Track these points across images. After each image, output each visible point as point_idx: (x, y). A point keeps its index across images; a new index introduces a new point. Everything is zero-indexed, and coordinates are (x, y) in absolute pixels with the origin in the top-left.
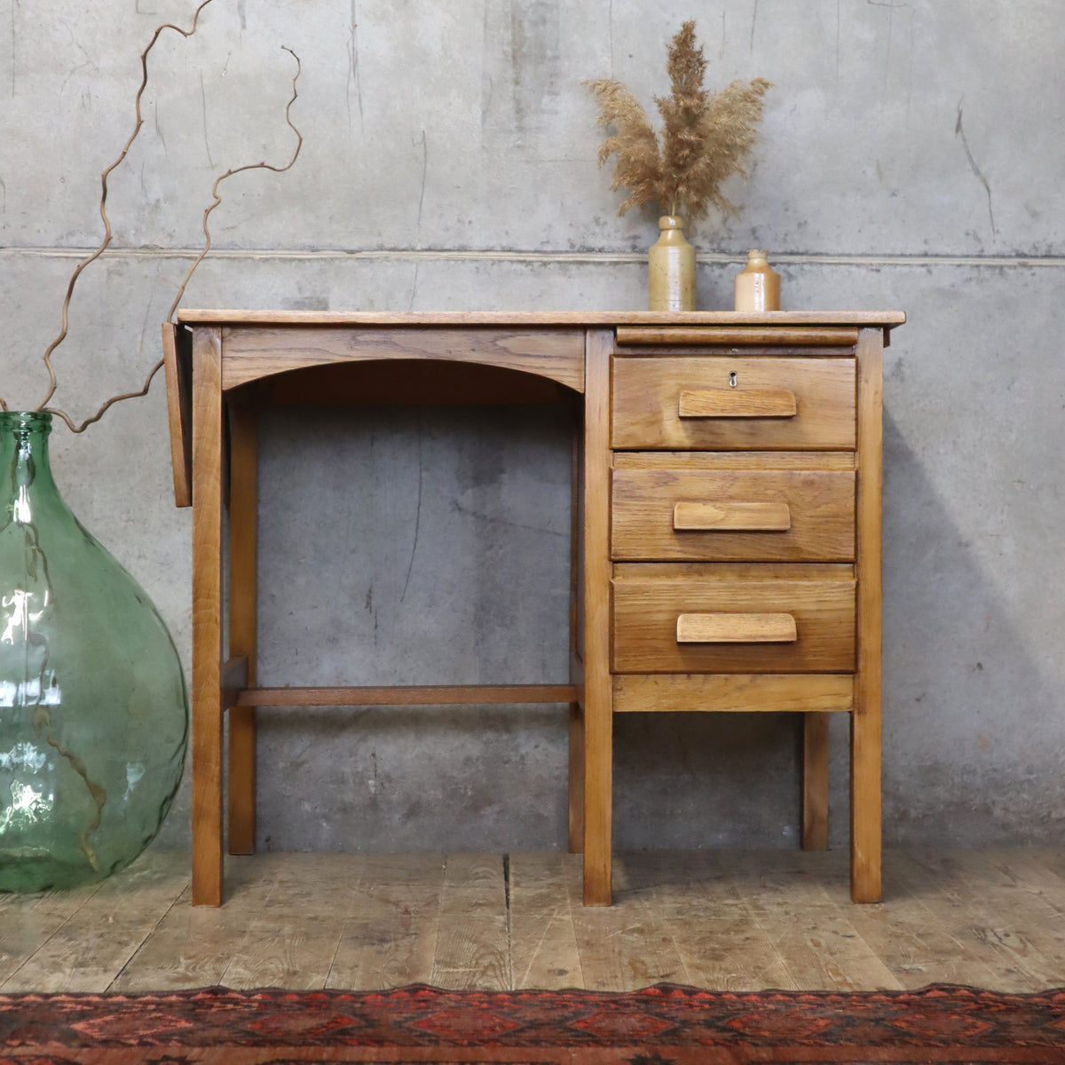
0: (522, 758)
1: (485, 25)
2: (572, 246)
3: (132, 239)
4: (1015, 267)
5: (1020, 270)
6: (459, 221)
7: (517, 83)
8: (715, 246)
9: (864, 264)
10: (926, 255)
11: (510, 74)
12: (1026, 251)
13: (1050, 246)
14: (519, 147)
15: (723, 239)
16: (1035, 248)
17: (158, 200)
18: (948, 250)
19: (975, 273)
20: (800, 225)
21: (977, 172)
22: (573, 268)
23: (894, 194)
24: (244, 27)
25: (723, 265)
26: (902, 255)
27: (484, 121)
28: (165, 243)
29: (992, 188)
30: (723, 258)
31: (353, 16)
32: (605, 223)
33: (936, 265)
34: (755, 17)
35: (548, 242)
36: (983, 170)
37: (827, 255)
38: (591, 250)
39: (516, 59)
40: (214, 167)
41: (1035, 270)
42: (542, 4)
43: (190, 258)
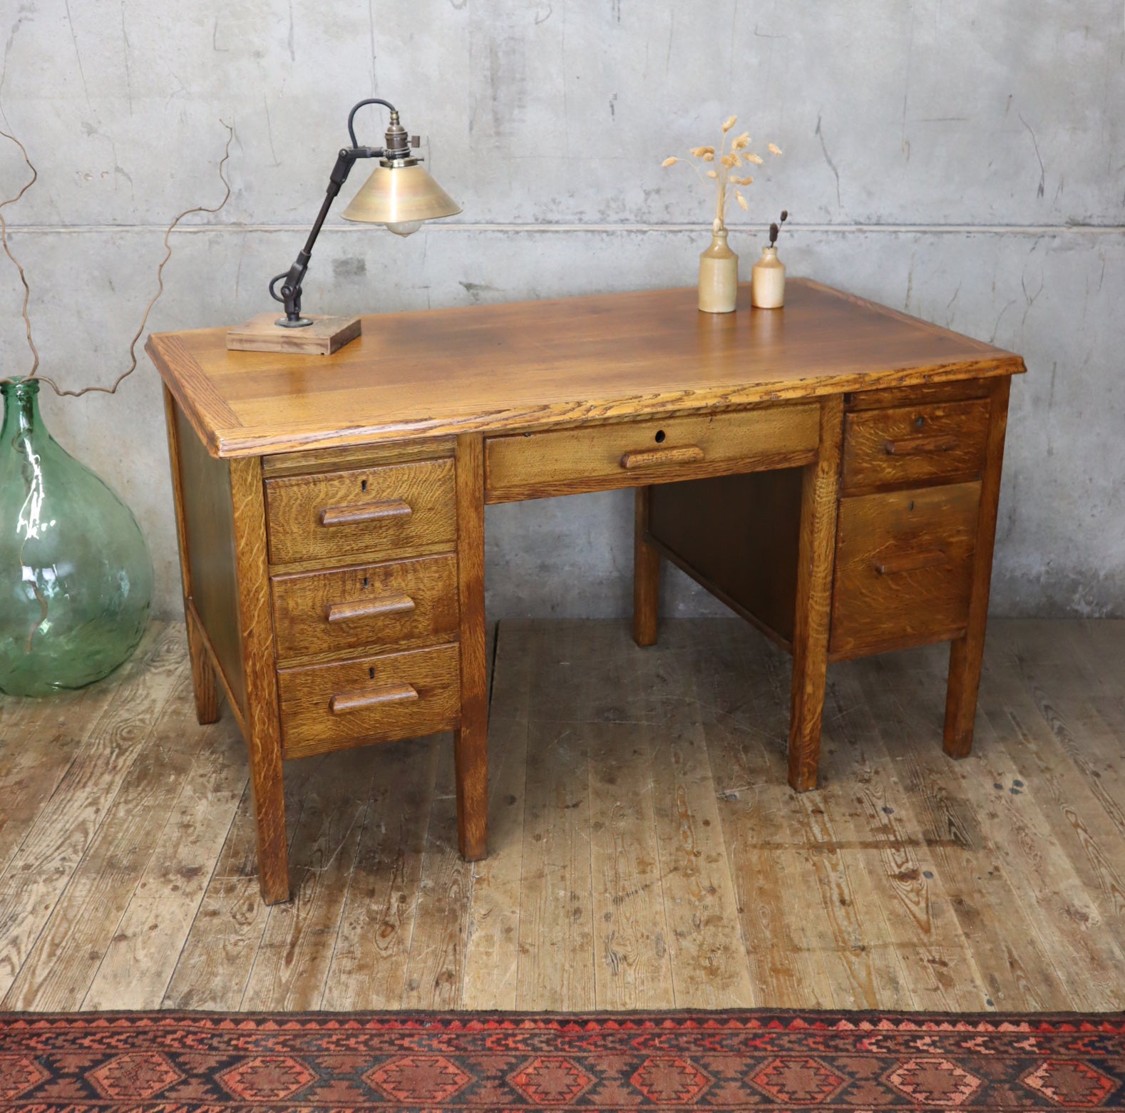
0: (507, 562)
1: (471, 55)
2: (537, 219)
3: (223, 219)
4: (853, 232)
5: (857, 234)
7: (495, 99)
8: (638, 219)
9: (744, 231)
11: (489, 92)
12: (862, 221)
13: (879, 217)
14: (498, 147)
15: (644, 213)
16: (869, 218)
17: (240, 190)
18: (806, 221)
19: (824, 237)
20: (700, 203)
21: (830, 162)
22: (537, 235)
23: (769, 180)
24: (293, 59)
25: (644, 232)
27: (471, 129)
28: (247, 220)
29: (840, 174)
30: (645, 227)
31: (373, 50)
32: (560, 203)
33: (797, 231)
34: (670, 47)
35: (519, 217)
36: (834, 162)
38: (550, 222)
39: (494, 81)
40: (278, 165)
41: (868, 234)
42: (513, 38)
43: (266, 231)
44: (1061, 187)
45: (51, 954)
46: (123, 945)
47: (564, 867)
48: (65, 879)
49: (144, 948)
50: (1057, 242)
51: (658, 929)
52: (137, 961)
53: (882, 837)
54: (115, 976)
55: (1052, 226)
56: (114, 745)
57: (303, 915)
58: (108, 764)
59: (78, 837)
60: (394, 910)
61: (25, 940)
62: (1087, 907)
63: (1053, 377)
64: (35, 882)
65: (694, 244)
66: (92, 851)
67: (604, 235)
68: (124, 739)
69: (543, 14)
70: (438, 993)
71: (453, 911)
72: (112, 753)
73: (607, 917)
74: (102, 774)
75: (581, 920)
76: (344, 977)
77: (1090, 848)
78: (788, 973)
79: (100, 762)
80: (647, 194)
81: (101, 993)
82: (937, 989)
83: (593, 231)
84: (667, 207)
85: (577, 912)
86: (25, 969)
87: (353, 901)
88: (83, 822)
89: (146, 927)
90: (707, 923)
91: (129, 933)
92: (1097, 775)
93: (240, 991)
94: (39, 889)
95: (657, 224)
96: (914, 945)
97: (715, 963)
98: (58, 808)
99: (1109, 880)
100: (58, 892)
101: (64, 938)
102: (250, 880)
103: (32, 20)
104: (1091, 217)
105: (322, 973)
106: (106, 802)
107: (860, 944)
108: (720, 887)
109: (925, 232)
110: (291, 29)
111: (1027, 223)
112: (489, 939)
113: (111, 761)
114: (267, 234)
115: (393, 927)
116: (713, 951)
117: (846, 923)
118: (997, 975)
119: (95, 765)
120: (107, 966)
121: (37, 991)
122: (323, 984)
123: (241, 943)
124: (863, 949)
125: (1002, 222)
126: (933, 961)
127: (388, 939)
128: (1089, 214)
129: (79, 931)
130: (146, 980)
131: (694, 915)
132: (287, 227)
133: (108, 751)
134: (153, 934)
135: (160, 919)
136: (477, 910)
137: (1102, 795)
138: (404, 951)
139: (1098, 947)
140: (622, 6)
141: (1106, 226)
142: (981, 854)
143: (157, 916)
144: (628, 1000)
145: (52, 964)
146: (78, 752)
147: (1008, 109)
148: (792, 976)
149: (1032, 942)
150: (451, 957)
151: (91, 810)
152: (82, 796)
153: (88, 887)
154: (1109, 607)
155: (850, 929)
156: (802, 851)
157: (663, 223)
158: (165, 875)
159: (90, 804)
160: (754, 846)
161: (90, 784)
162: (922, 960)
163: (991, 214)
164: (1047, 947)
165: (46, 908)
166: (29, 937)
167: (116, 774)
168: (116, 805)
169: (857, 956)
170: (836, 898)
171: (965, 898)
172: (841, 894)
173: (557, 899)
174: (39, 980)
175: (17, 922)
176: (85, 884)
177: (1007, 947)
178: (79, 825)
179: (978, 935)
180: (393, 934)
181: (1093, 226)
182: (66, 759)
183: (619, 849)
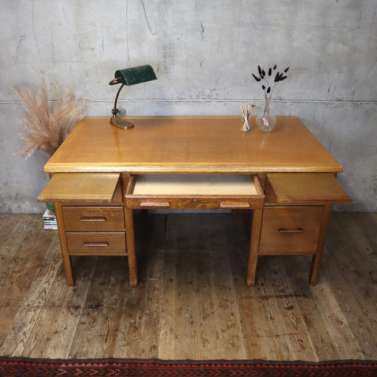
1: (158, 49)
2: (178, 98)
3: (83, 98)
5: (274, 103)
6: (153, 93)
7: (165, 62)
8: (209, 98)
9: (241, 101)
10: (254, 99)
11: (163, 60)
12: (276, 99)
13: (281, 98)
14: (166, 77)
15: (210, 96)
17: (88, 90)
20: (227, 93)
22: (178, 103)
23: (248, 87)
24: (104, 51)
25: (210, 102)
26: (249, 100)
30: (210, 100)
31: (128, 48)
32: (185, 93)
34: (219, 47)
35: (172, 97)
37: (233, 99)
38: (182, 99)
39: (165, 56)
40: (99, 82)
41: (277, 103)
42: (170, 44)
43: (96, 102)
44: (335, 89)
45: (36, 338)
46: (57, 335)
47: (188, 306)
48: (39, 310)
49: (63, 336)
50: (333, 105)
51: (217, 329)
52: (61, 341)
53: (282, 294)
54: (54, 347)
55: (332, 101)
56: (54, 260)
57: (110, 324)
58: (52, 267)
59: (43, 294)
60: (137, 322)
61: (28, 333)
62: (343, 319)
63: (331, 145)
64: (31, 311)
65: (225, 105)
66: (47, 299)
67: (198, 103)
68: (57, 258)
69: (180, 37)
70: (151, 354)
71: (155, 322)
72: (53, 263)
73: (201, 324)
74: (50, 270)
75: (193, 326)
76: (123, 347)
77: (343, 297)
78: (256, 345)
79: (50, 266)
80: (211, 90)
81: (50, 353)
82: (300, 351)
83: (195, 101)
84: (217, 94)
85: (192, 322)
86: (28, 344)
87: (125, 319)
88: (45, 289)
89: (63, 328)
90: (231, 327)
91: (58, 331)
92: (343, 270)
93: (92, 353)
94: (32, 313)
95: (214, 99)
96: (293, 334)
97: (234, 342)
98: (38, 283)
99: (349, 309)
100: (38, 315)
101: (39, 332)
102: (94, 311)
103: (25, 40)
104: (343, 98)
105: (116, 346)
106: (52, 281)
107: (277, 334)
108: (235, 313)
109: (294, 102)
110: (103, 42)
111: (325, 100)
112: (166, 333)
113: (53, 266)
114: (96, 103)
115: (137, 328)
116: (233, 337)
117: (272, 326)
118: (318, 345)
119: (48, 267)
120: (52, 343)
121: (31, 352)
122: (116, 350)
123: (92, 335)
124: (278, 336)
125: (317, 100)
126: (298, 340)
127: (136, 333)
128: (343, 97)
129: (44, 330)
130: (64, 349)
131: (227, 324)
132: (102, 101)
133: (52, 262)
134: (66, 331)
135: (67, 325)
136: (162, 322)
137: (345, 277)
138: (141, 338)
139: (347, 334)
140: (204, 34)
141: (347, 101)
142: (311, 300)
143: (67, 324)
144: (208, 356)
145: (35, 342)
146: (43, 262)
147: (320, 66)
148: (257, 346)
149: (327, 333)
150: (155, 340)
151: (47, 284)
152: (44, 279)
153: (46, 313)
154: (343, 209)
155: (274, 329)
156: (258, 299)
157: (216, 99)
158: (69, 309)
159: (47, 282)
160: (244, 298)
161: (47, 274)
162: (295, 340)
163: (314, 97)
164: (332, 334)
165: (34, 321)
166: (29, 332)
167: (55, 270)
168: (54, 282)
169: (276, 338)
170: (269, 316)
171: (307, 316)
172: (271, 315)
173: (186, 318)
174: (32, 348)
175: (25, 326)
176: (45, 312)
177: (320, 334)
178: (43, 290)
179: (311, 330)
180: (137, 331)
181: (344, 101)
182: (40, 265)
183: (204, 299)
